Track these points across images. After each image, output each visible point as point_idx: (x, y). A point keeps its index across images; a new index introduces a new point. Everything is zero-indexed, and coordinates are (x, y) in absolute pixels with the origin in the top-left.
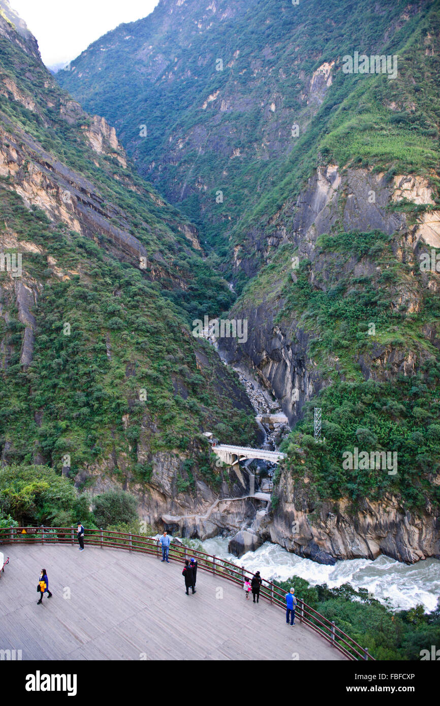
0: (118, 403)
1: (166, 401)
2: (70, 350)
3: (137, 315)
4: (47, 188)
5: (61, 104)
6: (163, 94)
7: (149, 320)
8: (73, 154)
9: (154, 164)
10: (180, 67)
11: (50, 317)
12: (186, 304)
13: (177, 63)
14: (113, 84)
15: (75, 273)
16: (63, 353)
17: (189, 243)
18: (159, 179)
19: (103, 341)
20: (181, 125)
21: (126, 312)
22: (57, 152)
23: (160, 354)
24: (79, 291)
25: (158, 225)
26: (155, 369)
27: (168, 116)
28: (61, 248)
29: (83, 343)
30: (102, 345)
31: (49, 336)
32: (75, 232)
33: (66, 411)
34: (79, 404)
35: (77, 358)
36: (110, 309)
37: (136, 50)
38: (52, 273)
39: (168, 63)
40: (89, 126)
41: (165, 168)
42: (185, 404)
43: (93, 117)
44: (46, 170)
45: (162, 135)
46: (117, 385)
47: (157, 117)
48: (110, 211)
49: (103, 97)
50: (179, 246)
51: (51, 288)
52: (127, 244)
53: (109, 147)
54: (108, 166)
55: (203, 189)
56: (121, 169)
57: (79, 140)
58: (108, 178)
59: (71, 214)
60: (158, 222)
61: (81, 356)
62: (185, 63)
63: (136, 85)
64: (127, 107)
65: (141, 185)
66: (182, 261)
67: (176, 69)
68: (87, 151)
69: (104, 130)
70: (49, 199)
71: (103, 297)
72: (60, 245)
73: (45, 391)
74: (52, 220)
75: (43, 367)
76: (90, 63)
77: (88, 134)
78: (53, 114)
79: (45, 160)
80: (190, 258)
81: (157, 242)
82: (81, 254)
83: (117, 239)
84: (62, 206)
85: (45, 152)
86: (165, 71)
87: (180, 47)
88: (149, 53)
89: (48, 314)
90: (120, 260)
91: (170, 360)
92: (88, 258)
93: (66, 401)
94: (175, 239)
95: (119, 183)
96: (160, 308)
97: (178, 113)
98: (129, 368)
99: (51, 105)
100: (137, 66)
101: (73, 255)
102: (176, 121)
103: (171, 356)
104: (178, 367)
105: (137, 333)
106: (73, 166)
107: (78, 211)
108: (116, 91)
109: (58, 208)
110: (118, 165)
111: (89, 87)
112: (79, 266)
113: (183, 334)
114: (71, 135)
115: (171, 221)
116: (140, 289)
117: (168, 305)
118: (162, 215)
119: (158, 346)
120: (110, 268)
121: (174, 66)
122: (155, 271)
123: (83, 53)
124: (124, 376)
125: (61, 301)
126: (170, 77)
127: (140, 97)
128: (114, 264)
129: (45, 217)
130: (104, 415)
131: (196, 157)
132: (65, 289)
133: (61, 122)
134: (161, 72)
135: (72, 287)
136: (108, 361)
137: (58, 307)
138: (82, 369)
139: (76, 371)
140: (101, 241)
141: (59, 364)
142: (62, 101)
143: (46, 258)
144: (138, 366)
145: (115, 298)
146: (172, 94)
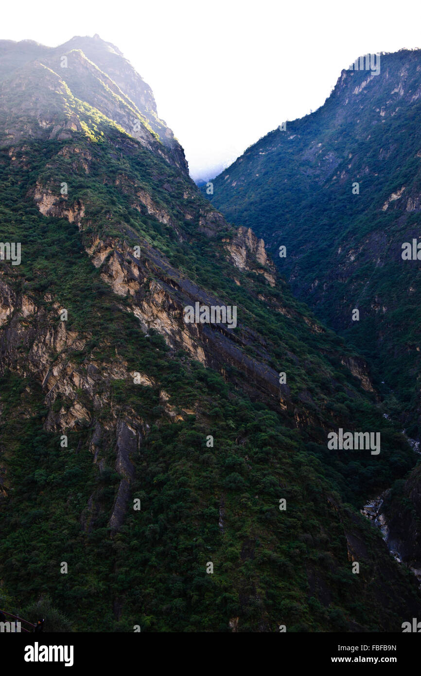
0: (225, 597)
1: (295, 604)
2: (171, 514)
3: (266, 472)
4: (169, 310)
5: (200, 216)
6: (333, 197)
7: (280, 481)
8: (208, 271)
9: (317, 283)
10: (355, 164)
11: (153, 468)
12: (341, 464)
13: (351, 159)
14: (271, 191)
15: (190, 413)
16: (161, 517)
17: (356, 383)
18: (323, 300)
19: (216, 505)
20: (353, 232)
21: (251, 468)
22: (188, 268)
23: (292, 530)
24: (192, 435)
25: (309, 356)
26: (283, 552)
27: (338, 223)
28: (177, 380)
29: (188, 505)
30: (213, 509)
31: (148, 493)
32: (198, 361)
33: (154, 601)
34: (173, 593)
35: (178, 525)
36: (229, 460)
37: (301, 150)
38: (163, 412)
39: (340, 161)
40: (231, 239)
41: (332, 287)
42: (323, 613)
43: (237, 229)
44: (171, 288)
45: (330, 246)
46: (226, 571)
47: (325, 225)
48: (245, 338)
49: (260, 207)
50: (338, 384)
51: (160, 431)
52: (263, 379)
53: (255, 262)
54: (251, 283)
55: (381, 311)
56: (268, 287)
57: (218, 254)
58: (249, 298)
59: (195, 340)
60: (310, 352)
61: (185, 523)
62: (361, 159)
63: (299, 190)
64: (288, 216)
65: (293, 306)
66: (340, 404)
67: (350, 166)
68: (227, 267)
69: (250, 243)
70: (170, 322)
71: (222, 445)
72: (175, 376)
73: (131, 568)
74: (172, 346)
75: (135, 535)
76: (246, 170)
77: (229, 248)
78: (190, 227)
79: (170, 277)
80: (352, 401)
81: (306, 378)
82: (201, 389)
83: (250, 371)
84: (185, 331)
85: (172, 268)
86: (336, 170)
87: (357, 141)
88: (317, 152)
89: (151, 464)
90: (252, 400)
91: (306, 541)
92: (208, 394)
93: (157, 586)
94: (332, 374)
95: (263, 304)
96: (298, 465)
97: (351, 218)
98: (247, 547)
99: (189, 217)
100: (302, 168)
101: (190, 389)
102: (347, 228)
103: (309, 536)
104: (318, 554)
105: (262, 496)
106: (205, 285)
107: (204, 336)
108: (275, 199)
109: (179, 333)
110: (264, 283)
111: (243, 197)
112: (196, 404)
113: (329, 506)
114: (209, 249)
115: (331, 352)
116: (271, 437)
117: (311, 461)
118: (318, 345)
119: (290, 519)
120: (236, 408)
121: (348, 164)
122: (300, 417)
123: (238, 158)
124: (237, 558)
125: (169, 447)
126: (342, 177)
127: (304, 203)
128: (242, 402)
129: (163, 342)
130: (205, 614)
131: (373, 271)
132: (176, 433)
133: (200, 236)
134: (331, 172)
135: (185, 431)
136: (219, 534)
137: (164, 456)
138: (184, 541)
139: (174, 544)
140: (230, 374)
141: (154, 532)
142: (201, 212)
143: (158, 393)
144: (258, 545)
145: (238, 447)
146: (345, 197)
